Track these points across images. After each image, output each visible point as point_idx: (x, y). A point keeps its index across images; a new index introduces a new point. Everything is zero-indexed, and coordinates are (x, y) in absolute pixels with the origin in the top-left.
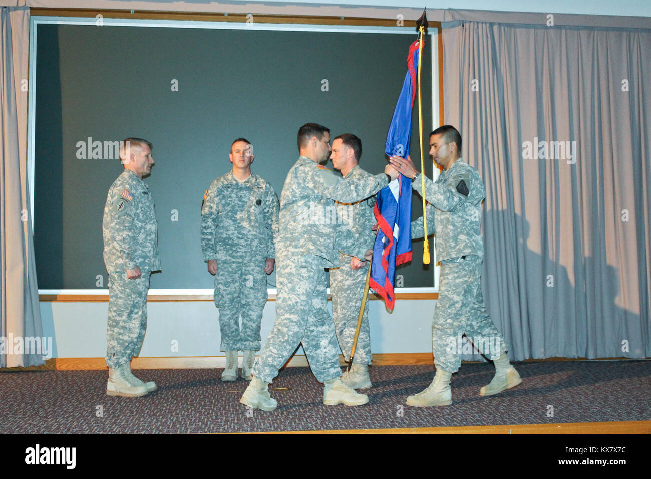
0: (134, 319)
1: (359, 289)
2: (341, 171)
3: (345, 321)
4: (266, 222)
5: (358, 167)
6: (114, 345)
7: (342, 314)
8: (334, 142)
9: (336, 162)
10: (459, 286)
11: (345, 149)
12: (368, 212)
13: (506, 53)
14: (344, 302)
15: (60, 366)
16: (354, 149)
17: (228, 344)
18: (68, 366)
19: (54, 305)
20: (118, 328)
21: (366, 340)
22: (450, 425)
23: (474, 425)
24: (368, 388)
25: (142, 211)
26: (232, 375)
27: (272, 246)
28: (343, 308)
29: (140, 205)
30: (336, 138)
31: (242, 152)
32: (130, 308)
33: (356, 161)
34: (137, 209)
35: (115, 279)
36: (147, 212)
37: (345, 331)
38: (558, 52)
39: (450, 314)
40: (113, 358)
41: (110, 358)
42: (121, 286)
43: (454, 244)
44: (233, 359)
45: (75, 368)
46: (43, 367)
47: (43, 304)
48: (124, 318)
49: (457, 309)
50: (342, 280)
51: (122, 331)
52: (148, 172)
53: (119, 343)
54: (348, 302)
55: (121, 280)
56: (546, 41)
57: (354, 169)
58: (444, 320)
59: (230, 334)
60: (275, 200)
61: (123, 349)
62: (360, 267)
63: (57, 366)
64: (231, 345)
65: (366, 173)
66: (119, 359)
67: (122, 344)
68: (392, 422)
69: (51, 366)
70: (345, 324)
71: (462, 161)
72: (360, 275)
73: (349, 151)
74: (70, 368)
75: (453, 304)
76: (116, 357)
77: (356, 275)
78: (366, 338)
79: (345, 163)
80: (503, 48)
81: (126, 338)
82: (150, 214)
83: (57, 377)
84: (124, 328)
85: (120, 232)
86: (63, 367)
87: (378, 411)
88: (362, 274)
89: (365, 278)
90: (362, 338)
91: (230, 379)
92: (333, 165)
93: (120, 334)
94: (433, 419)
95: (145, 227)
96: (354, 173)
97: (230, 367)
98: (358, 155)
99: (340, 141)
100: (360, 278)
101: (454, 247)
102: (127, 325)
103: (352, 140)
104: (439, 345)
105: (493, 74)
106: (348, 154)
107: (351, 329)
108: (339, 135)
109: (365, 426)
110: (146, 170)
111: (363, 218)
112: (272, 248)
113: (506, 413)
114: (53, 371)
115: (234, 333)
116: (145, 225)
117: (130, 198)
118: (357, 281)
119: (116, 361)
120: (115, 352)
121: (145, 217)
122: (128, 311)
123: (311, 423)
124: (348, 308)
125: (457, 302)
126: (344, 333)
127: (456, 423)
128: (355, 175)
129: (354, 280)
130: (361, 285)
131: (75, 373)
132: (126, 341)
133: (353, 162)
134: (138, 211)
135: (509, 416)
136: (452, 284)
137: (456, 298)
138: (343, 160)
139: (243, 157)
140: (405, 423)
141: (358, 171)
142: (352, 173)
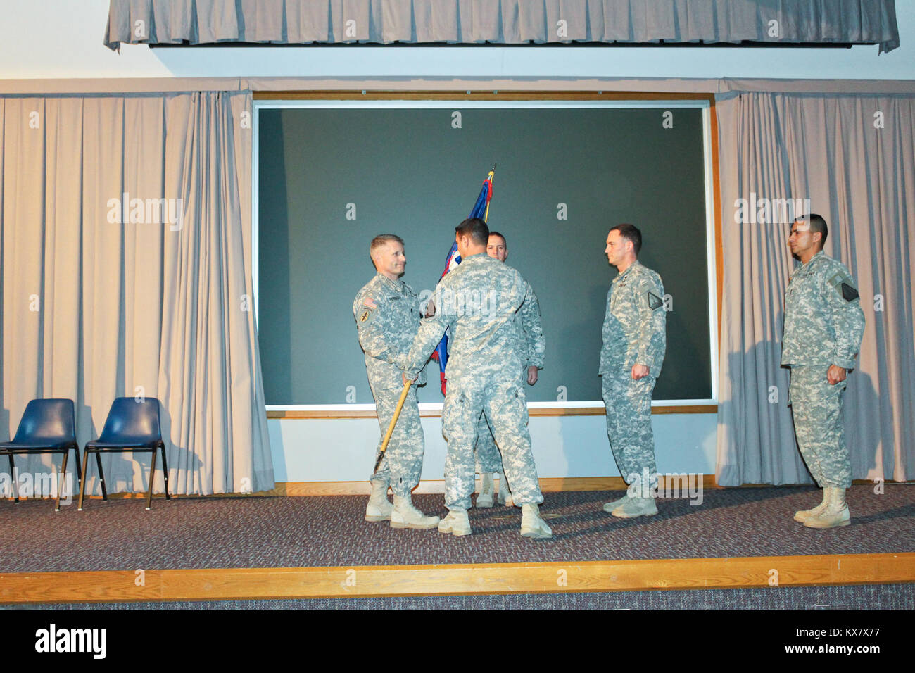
0: (414, 434)
1: (641, 402)
2: (618, 267)
3: (626, 439)
4: (524, 324)
5: (637, 262)
6: (398, 468)
7: (622, 430)
8: (610, 234)
9: (612, 256)
10: (832, 393)
11: (623, 241)
12: (650, 315)
13: (792, 128)
14: (625, 416)
15: (291, 491)
16: (633, 241)
17: (483, 464)
18: (299, 491)
19: (283, 422)
20: (399, 448)
21: (650, 459)
22: (767, 555)
23: (795, 555)
24: (654, 514)
25: (392, 319)
26: (488, 500)
27: (533, 351)
28: (623, 423)
29: (389, 314)
30: (612, 229)
31: (495, 248)
32: (405, 423)
33: (635, 256)
34: (387, 318)
35: (383, 396)
36: (400, 319)
37: (627, 450)
38: (853, 126)
39: (830, 425)
40: (400, 484)
41: (397, 484)
42: (391, 400)
43: (817, 349)
44: (489, 482)
45: (308, 494)
46: (271, 492)
47: (271, 421)
48: (403, 435)
49: (836, 418)
50: (621, 391)
51: (404, 451)
52: (402, 272)
53: (403, 466)
54: (628, 417)
55: (389, 394)
56: (838, 113)
57: (633, 265)
58: (825, 434)
59: (486, 453)
60: (534, 299)
61: (409, 471)
62: (643, 377)
63: (288, 491)
64: (487, 466)
65: (647, 269)
66: (408, 483)
67: (407, 466)
68: (698, 551)
69: (281, 491)
70: (625, 441)
71: (823, 254)
72: (641, 386)
73: (627, 244)
74: (303, 493)
75: (831, 415)
76: (403, 482)
77: (637, 386)
78: (651, 456)
79: (623, 258)
80: (787, 118)
81: (410, 458)
82: (403, 322)
83: (292, 503)
84: (405, 446)
85: (370, 340)
86: (295, 493)
87: (676, 539)
88: (644, 384)
89: (647, 389)
90: (647, 457)
91: (486, 505)
92: (608, 260)
93: (402, 455)
94: (744, 548)
95: (399, 337)
96: (633, 269)
97: (486, 492)
98: (638, 248)
99: (617, 232)
100: (641, 389)
101: (817, 353)
102: (408, 442)
103: (630, 231)
104: (828, 464)
105: (777, 152)
106: (627, 247)
107: (632, 447)
108: (615, 226)
109: (670, 555)
110: (399, 270)
111: (644, 321)
112: (532, 353)
113: (826, 541)
114: (283, 497)
115: (491, 452)
116: (399, 335)
117: (374, 306)
118: (639, 392)
119: (404, 487)
120: (402, 476)
121: (397, 325)
122: (404, 427)
123: (606, 552)
124: (629, 423)
125: (834, 411)
126: (624, 451)
127: (772, 553)
128: (634, 272)
129: (635, 391)
130: (643, 397)
131: (310, 499)
132: (411, 461)
133: (632, 257)
134: (388, 321)
135: (832, 544)
136: (824, 393)
137: (832, 407)
138: (620, 254)
139: (497, 253)
140: (714, 553)
141: (638, 267)
142: (631, 270)
